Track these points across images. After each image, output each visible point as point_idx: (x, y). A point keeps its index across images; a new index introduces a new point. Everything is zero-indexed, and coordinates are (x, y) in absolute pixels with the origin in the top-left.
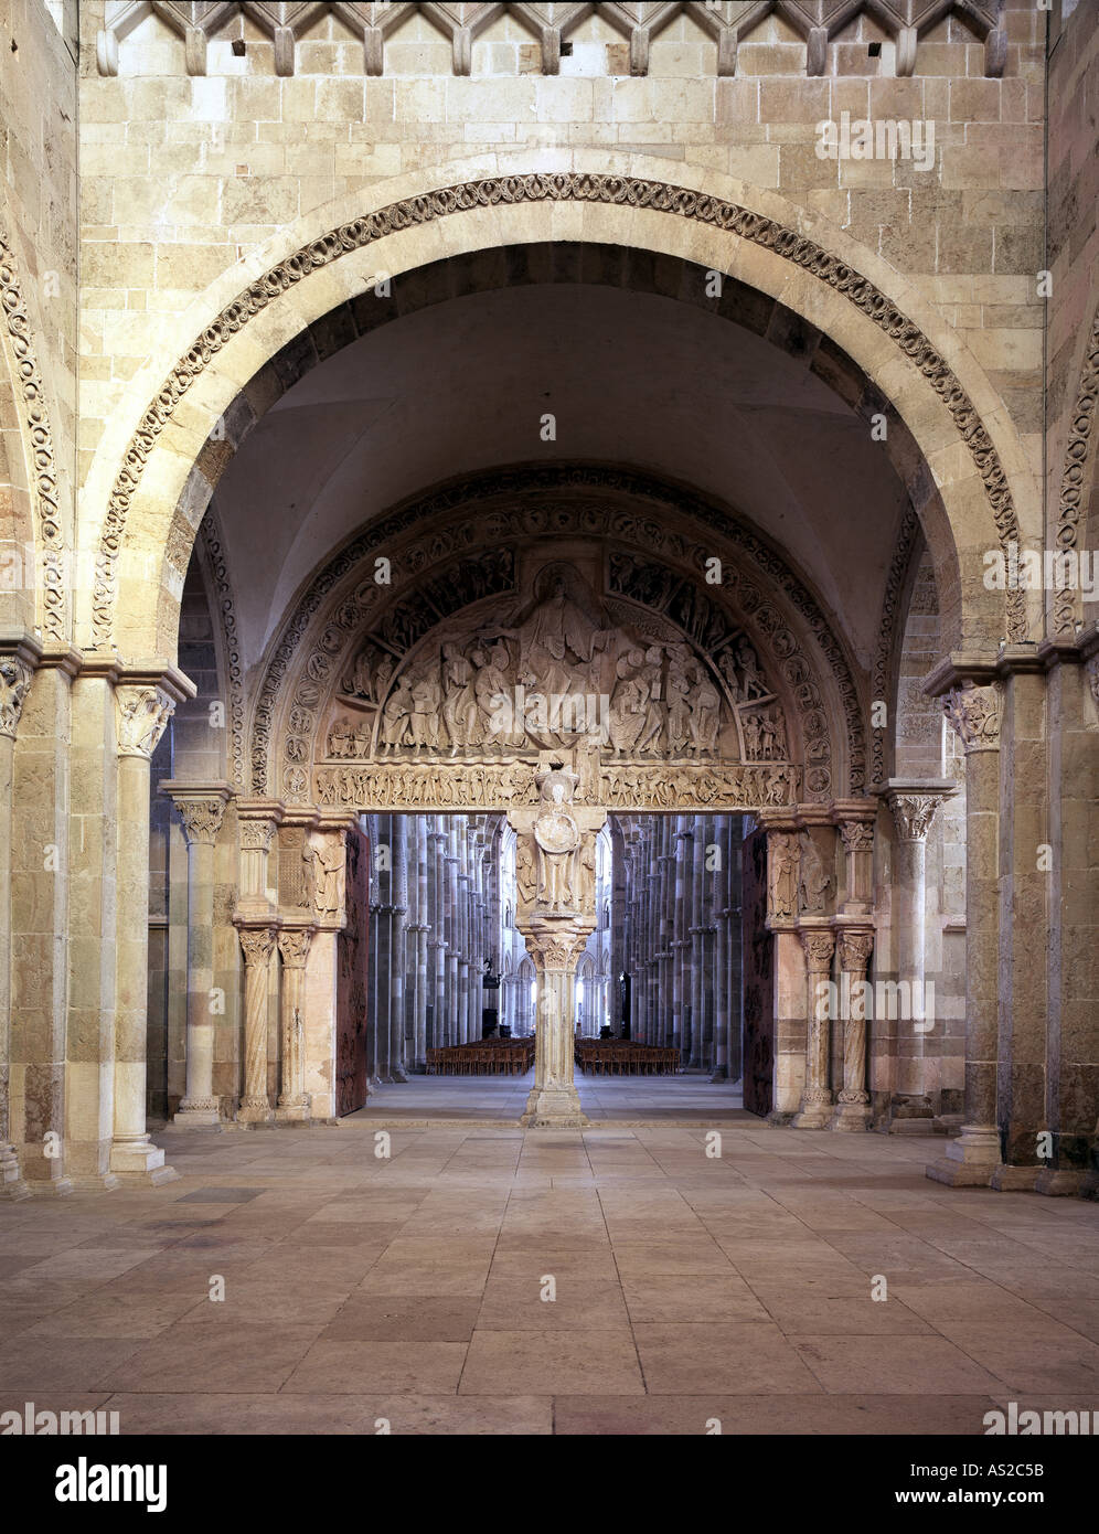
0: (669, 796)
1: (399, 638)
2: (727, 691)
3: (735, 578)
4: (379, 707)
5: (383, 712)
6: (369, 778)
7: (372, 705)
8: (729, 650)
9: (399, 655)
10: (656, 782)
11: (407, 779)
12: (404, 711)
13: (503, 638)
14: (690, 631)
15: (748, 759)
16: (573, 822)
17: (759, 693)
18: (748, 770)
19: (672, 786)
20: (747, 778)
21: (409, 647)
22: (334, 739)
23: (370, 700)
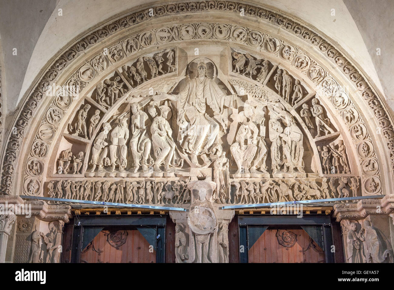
0: (275, 197)
1: (105, 101)
2: (307, 131)
3: (307, 63)
4: (91, 142)
5: (93, 145)
6: (81, 186)
7: (86, 140)
8: (305, 106)
9: (104, 110)
10: (266, 188)
11: (106, 187)
12: (106, 144)
13: (168, 100)
14: (281, 95)
15: (323, 173)
16: (212, 213)
17: (326, 132)
18: (325, 180)
19: (276, 191)
20: (325, 186)
21: (111, 105)
22: (61, 162)
23: (85, 138)
